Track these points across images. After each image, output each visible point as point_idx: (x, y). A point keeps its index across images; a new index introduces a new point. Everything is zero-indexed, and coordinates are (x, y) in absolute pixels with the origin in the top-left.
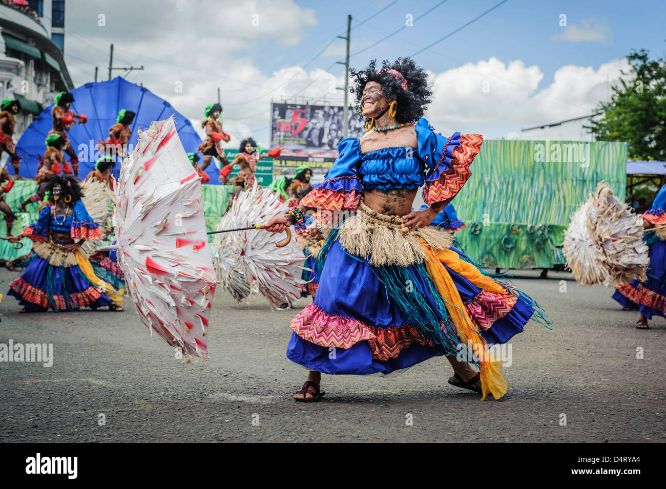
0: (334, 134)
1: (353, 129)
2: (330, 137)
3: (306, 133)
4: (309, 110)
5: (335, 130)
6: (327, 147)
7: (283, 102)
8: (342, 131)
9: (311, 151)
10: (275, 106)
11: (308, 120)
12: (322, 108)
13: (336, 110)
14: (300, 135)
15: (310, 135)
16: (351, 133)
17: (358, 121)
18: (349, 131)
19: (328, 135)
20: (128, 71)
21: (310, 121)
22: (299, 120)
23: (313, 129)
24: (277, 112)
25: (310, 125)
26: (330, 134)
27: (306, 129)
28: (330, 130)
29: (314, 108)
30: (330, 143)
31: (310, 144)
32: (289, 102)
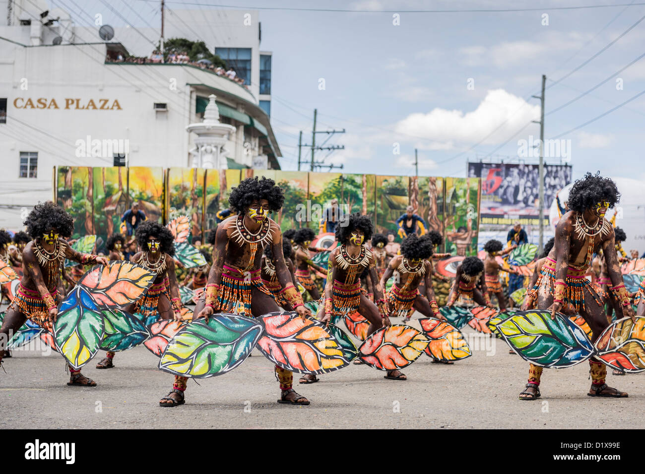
0: (529, 191)
1: (547, 186)
2: (525, 194)
3: (501, 191)
4: (504, 169)
5: (530, 188)
6: (522, 205)
7: (479, 161)
8: (537, 189)
9: (506, 208)
10: (471, 165)
11: (503, 178)
12: (517, 166)
13: (531, 168)
14: (496, 193)
15: (505, 193)
16: (546, 190)
17: (552, 178)
18: (544, 188)
19: (523, 193)
20: (331, 134)
21: (505, 179)
22: (494, 178)
23: (508, 186)
24: (473, 171)
25: (505, 183)
26: (525, 191)
27: (501, 187)
28: (525, 188)
29: (509, 167)
30: (525, 200)
31: (505, 202)
32: (484, 161)
